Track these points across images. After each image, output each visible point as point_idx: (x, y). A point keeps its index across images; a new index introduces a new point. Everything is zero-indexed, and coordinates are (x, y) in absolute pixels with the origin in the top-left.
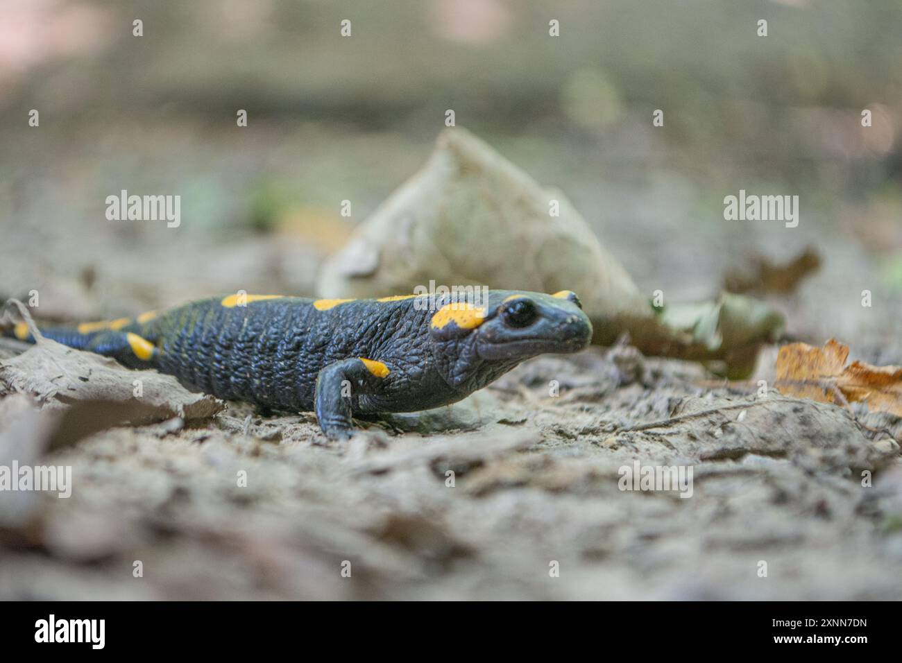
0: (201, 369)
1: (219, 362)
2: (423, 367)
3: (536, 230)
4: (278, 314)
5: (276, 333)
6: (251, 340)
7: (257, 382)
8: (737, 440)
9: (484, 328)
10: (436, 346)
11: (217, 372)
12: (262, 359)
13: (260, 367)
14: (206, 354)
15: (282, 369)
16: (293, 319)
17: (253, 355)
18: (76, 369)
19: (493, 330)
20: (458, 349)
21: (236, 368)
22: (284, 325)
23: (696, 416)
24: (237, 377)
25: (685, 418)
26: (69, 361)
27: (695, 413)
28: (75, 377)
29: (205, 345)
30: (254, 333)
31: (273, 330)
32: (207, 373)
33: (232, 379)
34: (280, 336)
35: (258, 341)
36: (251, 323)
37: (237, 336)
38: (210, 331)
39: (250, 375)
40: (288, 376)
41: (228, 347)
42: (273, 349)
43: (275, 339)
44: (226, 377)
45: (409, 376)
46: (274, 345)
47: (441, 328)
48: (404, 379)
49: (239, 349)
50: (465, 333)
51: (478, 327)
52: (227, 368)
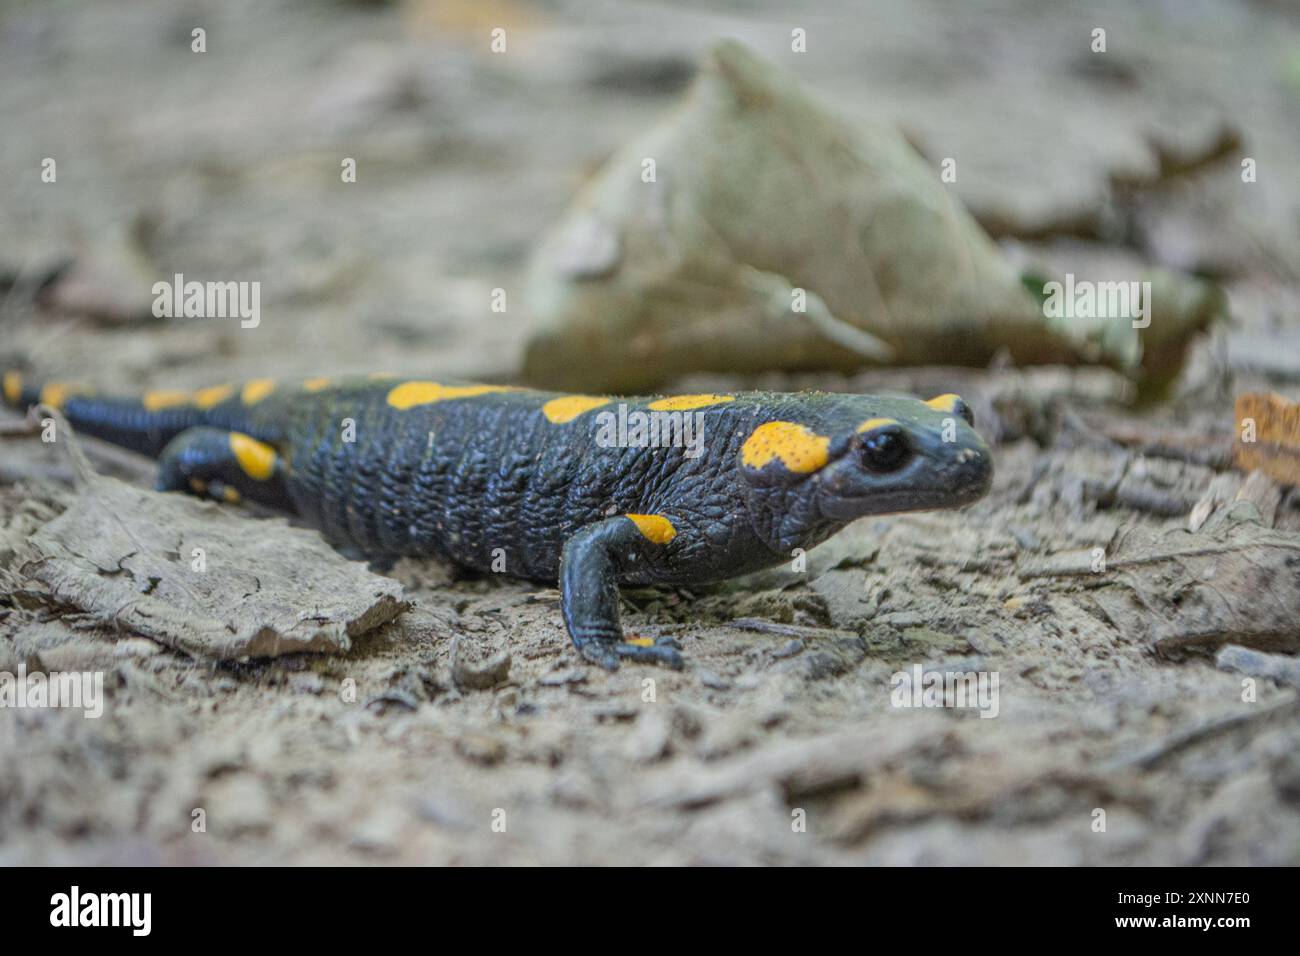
0: (359, 510)
1: (390, 502)
2: (729, 524)
3: (860, 192)
4: (485, 427)
5: (484, 461)
6: (443, 470)
7: (455, 537)
8: (1206, 618)
9: (829, 473)
10: (752, 494)
11: (386, 518)
12: (462, 502)
13: (460, 515)
14: (368, 488)
15: (497, 520)
16: (511, 437)
17: (448, 495)
18: (158, 536)
19: (844, 476)
20: (787, 501)
21: (419, 514)
22: (496, 447)
23: (1142, 564)
24: (420, 527)
25: (1124, 565)
26: (144, 521)
27: (1140, 558)
28: (156, 553)
29: (364, 473)
30: (446, 459)
31: (479, 456)
32: (371, 517)
33: (413, 530)
34: (490, 466)
35: (454, 473)
36: (441, 442)
37: (419, 463)
38: (372, 451)
39: (443, 525)
40: (506, 530)
41: (404, 480)
42: (480, 487)
43: (483, 471)
44: (401, 527)
45: (708, 538)
46: (483, 481)
47: (759, 468)
48: (700, 544)
49: (423, 485)
50: (800, 479)
51: (819, 470)
52: (403, 513)
